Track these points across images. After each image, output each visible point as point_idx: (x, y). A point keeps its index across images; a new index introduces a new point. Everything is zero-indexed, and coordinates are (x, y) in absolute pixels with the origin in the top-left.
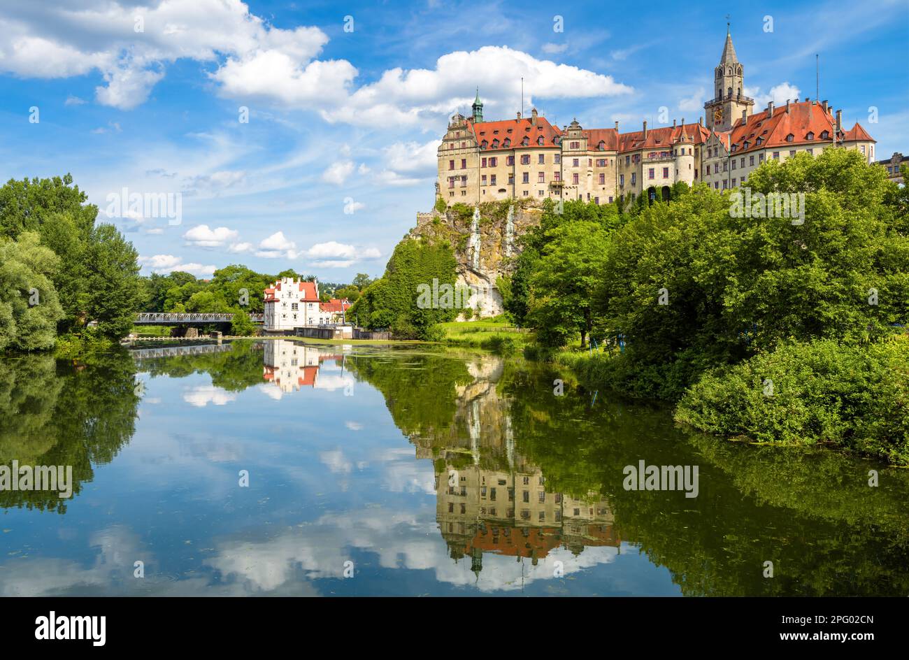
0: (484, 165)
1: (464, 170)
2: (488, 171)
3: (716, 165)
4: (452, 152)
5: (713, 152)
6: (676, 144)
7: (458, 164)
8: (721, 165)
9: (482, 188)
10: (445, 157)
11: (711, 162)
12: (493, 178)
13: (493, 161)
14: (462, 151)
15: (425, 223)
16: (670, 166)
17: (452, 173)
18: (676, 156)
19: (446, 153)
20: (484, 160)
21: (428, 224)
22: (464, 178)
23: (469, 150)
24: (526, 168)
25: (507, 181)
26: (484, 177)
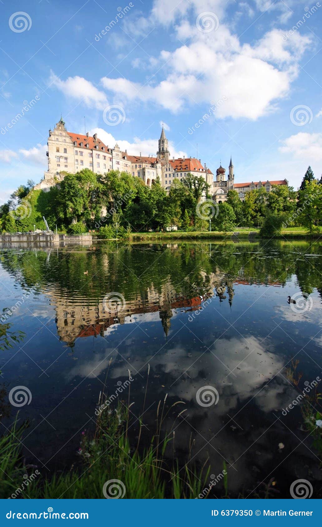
0: (77, 154)
1: (65, 154)
2: (79, 157)
3: (170, 175)
4: (57, 142)
5: (168, 169)
6: (156, 164)
7: (62, 150)
8: (172, 175)
9: (76, 166)
10: (53, 144)
11: (168, 173)
12: (82, 162)
13: (82, 153)
14: (63, 143)
15: (50, 178)
16: (155, 171)
17: (58, 154)
18: (156, 168)
19: (54, 142)
20: (76, 151)
21: (52, 179)
22: (66, 158)
23: (68, 144)
24: (98, 160)
25: (89, 164)
26: (77, 160)
